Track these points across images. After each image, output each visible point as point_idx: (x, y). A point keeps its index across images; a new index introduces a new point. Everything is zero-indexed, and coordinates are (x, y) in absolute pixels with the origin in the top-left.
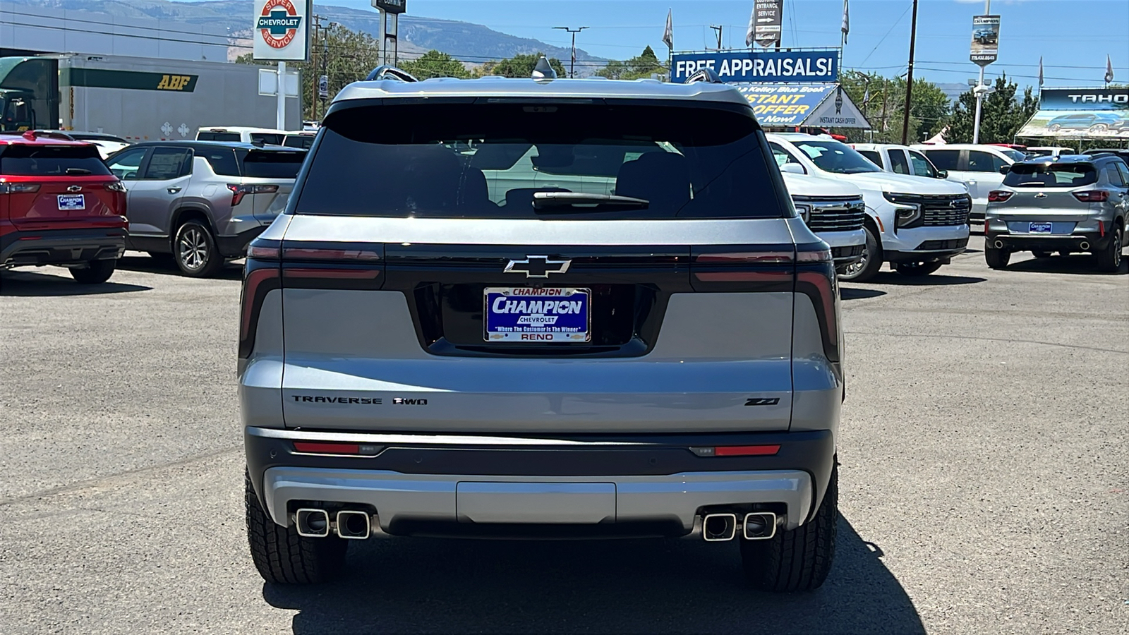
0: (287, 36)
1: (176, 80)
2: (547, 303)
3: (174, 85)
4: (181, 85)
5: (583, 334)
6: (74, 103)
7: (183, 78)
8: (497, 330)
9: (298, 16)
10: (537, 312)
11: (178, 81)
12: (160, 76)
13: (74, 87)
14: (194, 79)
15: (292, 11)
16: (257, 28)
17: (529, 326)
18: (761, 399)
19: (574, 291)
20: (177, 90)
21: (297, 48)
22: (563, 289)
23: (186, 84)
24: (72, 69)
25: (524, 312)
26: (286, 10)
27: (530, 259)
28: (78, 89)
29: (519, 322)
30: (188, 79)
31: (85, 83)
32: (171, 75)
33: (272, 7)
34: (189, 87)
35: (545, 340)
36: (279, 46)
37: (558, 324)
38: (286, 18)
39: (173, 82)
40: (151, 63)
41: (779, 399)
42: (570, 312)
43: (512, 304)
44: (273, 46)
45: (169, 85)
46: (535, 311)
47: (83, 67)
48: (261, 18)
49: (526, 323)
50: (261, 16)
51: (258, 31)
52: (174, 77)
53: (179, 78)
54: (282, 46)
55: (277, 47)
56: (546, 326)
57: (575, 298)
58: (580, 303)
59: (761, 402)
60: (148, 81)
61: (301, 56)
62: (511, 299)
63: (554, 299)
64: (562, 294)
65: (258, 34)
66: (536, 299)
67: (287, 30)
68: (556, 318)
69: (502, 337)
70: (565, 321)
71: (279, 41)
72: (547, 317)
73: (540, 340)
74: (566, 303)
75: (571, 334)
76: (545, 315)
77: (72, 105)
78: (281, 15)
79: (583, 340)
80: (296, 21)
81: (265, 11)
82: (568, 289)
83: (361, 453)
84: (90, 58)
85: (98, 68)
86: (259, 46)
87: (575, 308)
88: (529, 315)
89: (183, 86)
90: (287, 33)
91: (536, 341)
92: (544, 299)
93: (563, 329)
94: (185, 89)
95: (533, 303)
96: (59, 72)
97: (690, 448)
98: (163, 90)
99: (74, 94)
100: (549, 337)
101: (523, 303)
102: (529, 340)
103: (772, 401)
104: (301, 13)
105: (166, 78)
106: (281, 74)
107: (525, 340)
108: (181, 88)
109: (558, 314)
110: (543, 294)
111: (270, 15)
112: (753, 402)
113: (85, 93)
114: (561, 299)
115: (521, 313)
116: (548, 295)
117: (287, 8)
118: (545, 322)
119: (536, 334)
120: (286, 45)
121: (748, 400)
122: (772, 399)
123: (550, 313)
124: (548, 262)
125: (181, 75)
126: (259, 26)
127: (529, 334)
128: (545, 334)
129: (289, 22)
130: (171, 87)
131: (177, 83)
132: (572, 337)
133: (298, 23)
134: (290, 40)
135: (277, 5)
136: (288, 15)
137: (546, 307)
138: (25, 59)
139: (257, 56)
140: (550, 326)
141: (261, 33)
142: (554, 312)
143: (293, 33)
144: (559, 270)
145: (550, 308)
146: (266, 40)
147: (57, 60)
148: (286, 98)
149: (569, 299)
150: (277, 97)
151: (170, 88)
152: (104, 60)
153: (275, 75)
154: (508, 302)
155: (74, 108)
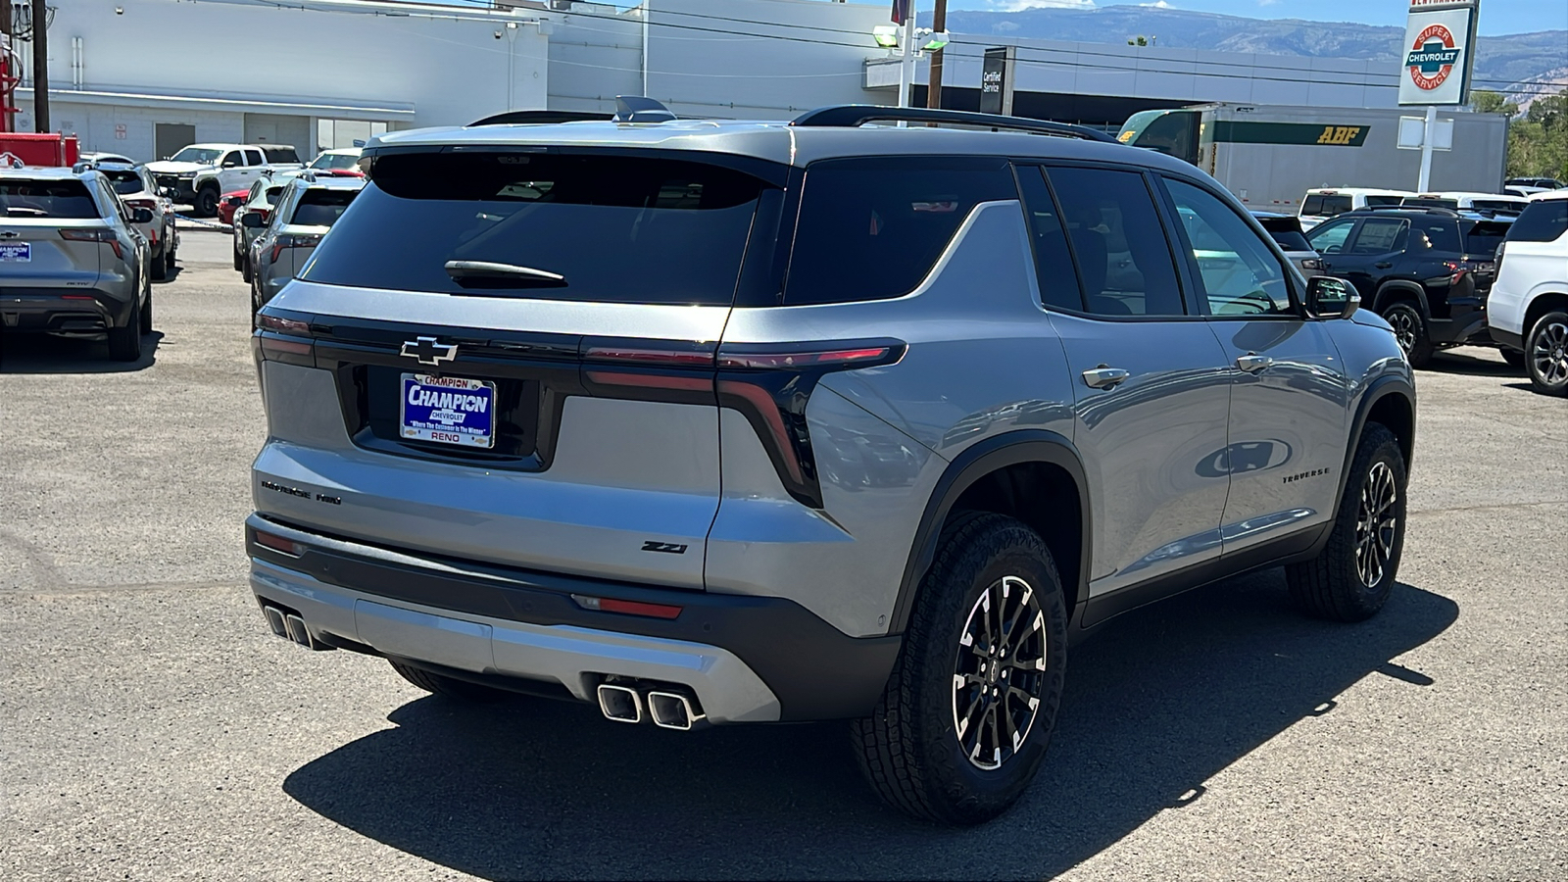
0: (1440, 74)
1: (1342, 132)
2: (456, 396)
3: (1339, 138)
4: (1347, 138)
5: (487, 438)
6: (1216, 162)
7: (1351, 130)
8: (411, 425)
9: (1456, 48)
10: (448, 408)
11: (1344, 134)
12: (1321, 128)
13: (1218, 143)
14: (1364, 130)
15: (1450, 42)
16: (1407, 65)
17: (439, 422)
18: (662, 544)
19: (480, 384)
20: (1341, 145)
21: (1450, 89)
22: (469, 381)
23: (1353, 136)
24: (1217, 123)
25: (436, 405)
26: (1441, 41)
27: (420, 341)
28: (1221, 146)
29: (431, 418)
30: (1357, 130)
31: (1231, 139)
32: (1335, 127)
33: (1426, 39)
34: (1357, 141)
35: (452, 442)
36: (1430, 87)
37: (466, 424)
38: (1441, 52)
39: (1337, 135)
40: (1312, 112)
41: (686, 546)
42: (476, 410)
43: (425, 394)
44: (1422, 88)
45: (1332, 139)
46: (445, 406)
47: (1229, 120)
48: (1411, 53)
49: (437, 418)
50: (1412, 50)
51: (1407, 69)
52: (1339, 129)
53: (1345, 129)
54: (1433, 87)
55: (1427, 88)
56: (455, 424)
57: (481, 393)
58: (486, 399)
59: (662, 547)
60: (1306, 134)
61: (1455, 99)
62: (424, 388)
63: (462, 392)
64: (469, 388)
65: (1406, 74)
66: (447, 391)
67: (1442, 66)
68: (464, 415)
69: (415, 433)
70: (474, 420)
71: (1430, 80)
72: (457, 414)
73: (448, 441)
74: (472, 398)
75: (476, 437)
76: (455, 411)
77: (1213, 164)
78: (1436, 48)
79: (486, 445)
80: (1453, 54)
81: (1417, 45)
82: (474, 382)
83: (293, 551)
84: (1239, 109)
85: (1247, 121)
86: (1408, 89)
87: (480, 405)
88: (439, 409)
89: (1350, 139)
90: (1441, 70)
91: (444, 441)
92: (454, 392)
93: (470, 430)
94: (1353, 142)
95: (444, 394)
96: (1202, 126)
97: (572, 595)
98: (1324, 144)
99: (1217, 152)
100: (456, 438)
101: (435, 394)
102: (438, 440)
103: (678, 549)
104: (1460, 45)
105: (1329, 130)
106: (1429, 121)
107: (434, 439)
108: (1347, 142)
109: (465, 411)
110: (451, 386)
111: (1422, 50)
112: (652, 546)
113: (1230, 149)
114: (468, 393)
115: (433, 407)
116: (456, 387)
117: (1443, 39)
118: (454, 420)
119: (445, 433)
120: (1437, 85)
121: (646, 543)
122: (678, 546)
123: (458, 409)
124: (436, 345)
125: (1348, 127)
126: (1408, 63)
127: (438, 432)
128: (453, 434)
129: (1444, 57)
130: (1334, 141)
131: (1342, 136)
132: (477, 441)
133: (1455, 57)
134: (1444, 79)
135: (1432, 35)
136: (1444, 48)
137: (456, 402)
138: (1167, 112)
139: (1403, 100)
140: (459, 425)
141: (1410, 71)
142: (462, 408)
143: (1448, 70)
144: (445, 356)
145: (459, 403)
146: (1415, 79)
147: (1200, 113)
148: (1433, 151)
149: (475, 394)
150: (1421, 151)
151: (1332, 142)
152: (1255, 111)
153: (1422, 123)
154: (422, 392)
155: (1215, 168)
